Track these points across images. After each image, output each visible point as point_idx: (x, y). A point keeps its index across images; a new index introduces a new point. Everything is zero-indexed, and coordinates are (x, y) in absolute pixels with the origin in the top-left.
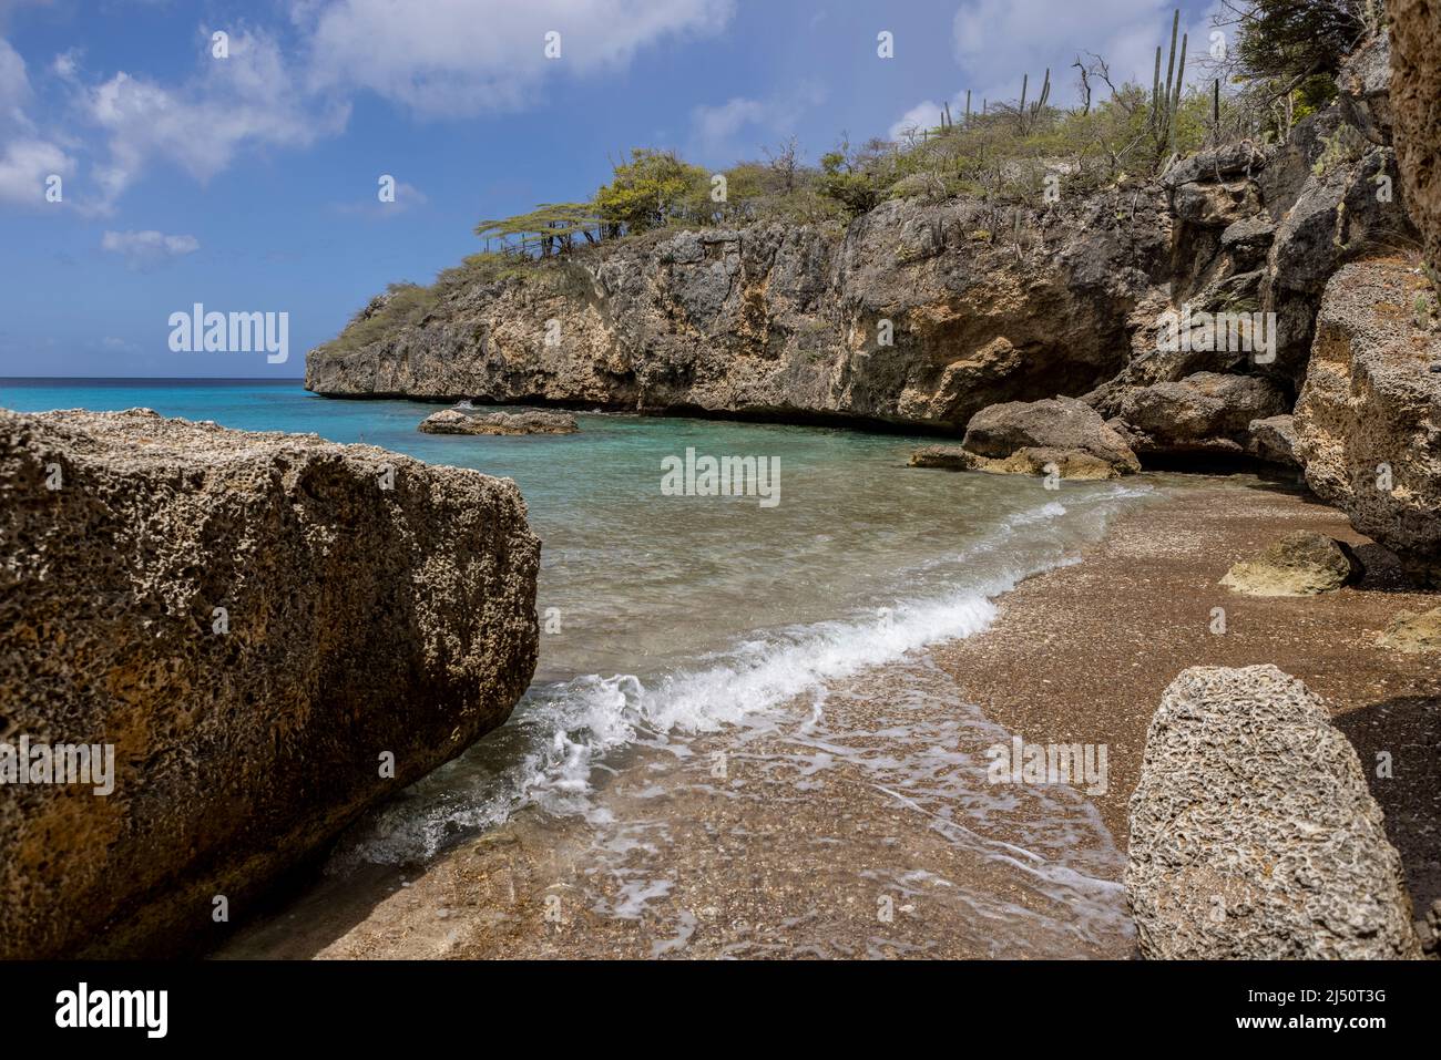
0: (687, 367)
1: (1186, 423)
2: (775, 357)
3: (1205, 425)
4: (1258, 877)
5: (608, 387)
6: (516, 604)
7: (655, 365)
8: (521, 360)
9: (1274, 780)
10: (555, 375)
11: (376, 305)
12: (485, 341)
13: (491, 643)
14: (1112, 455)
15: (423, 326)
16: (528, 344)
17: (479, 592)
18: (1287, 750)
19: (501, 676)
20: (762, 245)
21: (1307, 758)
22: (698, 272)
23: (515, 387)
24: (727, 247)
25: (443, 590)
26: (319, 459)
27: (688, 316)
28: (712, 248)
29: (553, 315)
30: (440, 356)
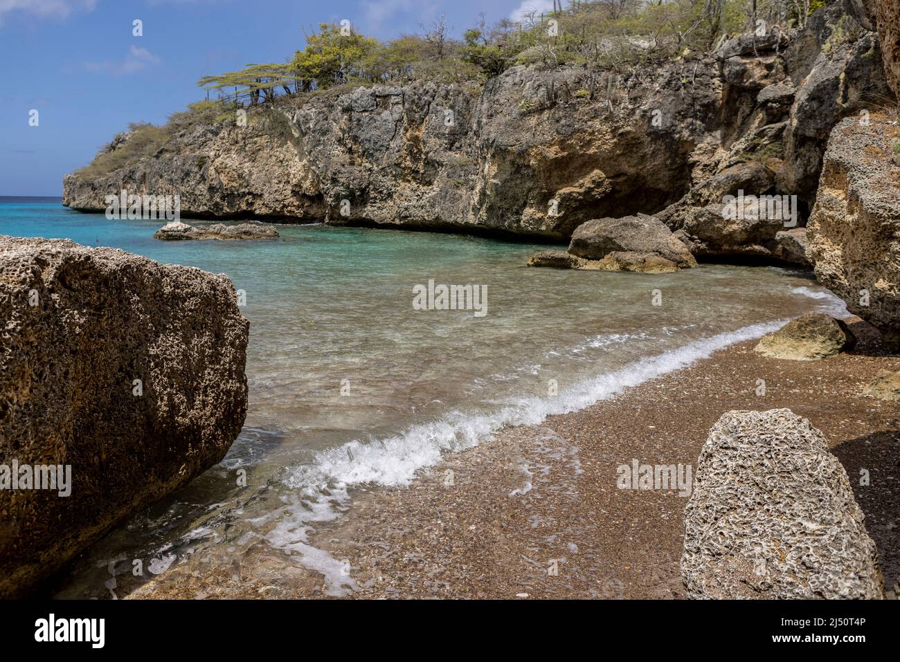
0: (363, 191)
1: (731, 234)
2: (430, 183)
3: (744, 236)
4: (776, 562)
5: (303, 205)
6: (230, 370)
7: (339, 189)
8: (235, 184)
9: (788, 492)
10: (261, 195)
11: (119, 140)
12: (207, 169)
13: (210, 399)
14: (677, 258)
15: (157, 157)
16: (240, 172)
17: (201, 361)
18: (797, 470)
19: (218, 425)
20: (420, 99)
21: (811, 475)
22: (371, 118)
23: (231, 205)
24: (393, 99)
25: (172, 360)
26: (71, 258)
27: (364, 152)
28: (382, 100)
29: (260, 150)
30: (171, 180)
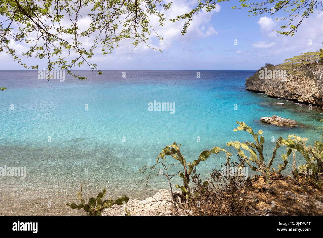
5: (315, 100)
8: (293, 91)
10: (301, 96)
12: (285, 85)
16: (295, 87)
23: (291, 97)
29: (302, 81)
30: (273, 87)
